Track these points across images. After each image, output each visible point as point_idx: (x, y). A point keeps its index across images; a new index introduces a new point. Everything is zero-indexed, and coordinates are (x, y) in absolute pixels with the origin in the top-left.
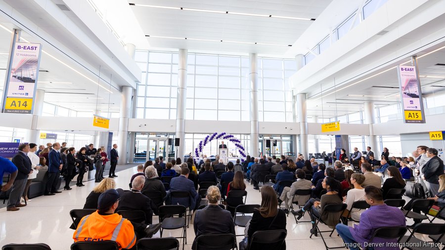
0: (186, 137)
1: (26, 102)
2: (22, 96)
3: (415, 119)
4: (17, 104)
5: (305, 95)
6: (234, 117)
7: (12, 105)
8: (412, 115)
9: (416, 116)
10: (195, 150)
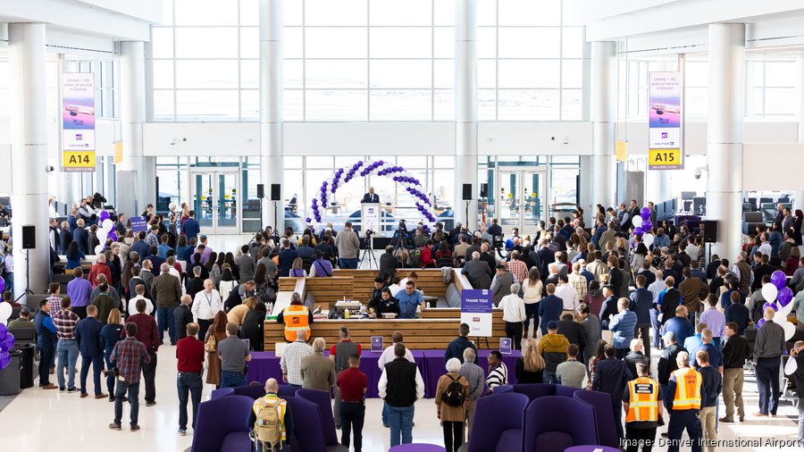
0: (285, 166)
1: (87, 156)
2: (81, 148)
3: (668, 162)
4: (77, 159)
5: (611, 47)
6: (414, 109)
7: (71, 161)
8: (663, 157)
9: (669, 158)
10: (310, 204)
